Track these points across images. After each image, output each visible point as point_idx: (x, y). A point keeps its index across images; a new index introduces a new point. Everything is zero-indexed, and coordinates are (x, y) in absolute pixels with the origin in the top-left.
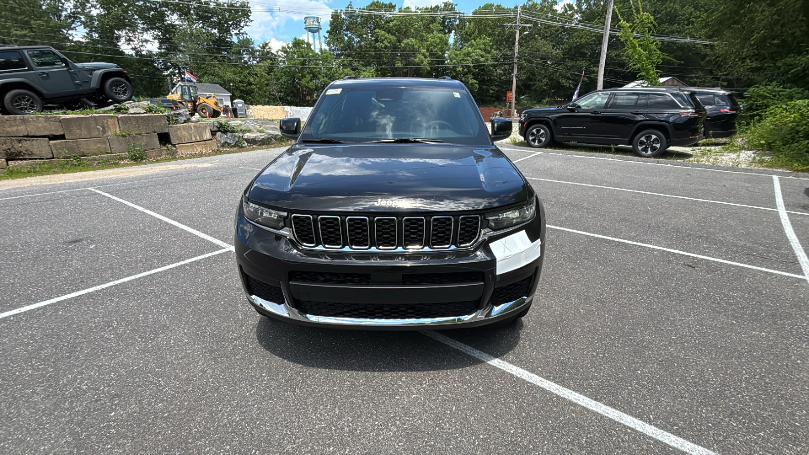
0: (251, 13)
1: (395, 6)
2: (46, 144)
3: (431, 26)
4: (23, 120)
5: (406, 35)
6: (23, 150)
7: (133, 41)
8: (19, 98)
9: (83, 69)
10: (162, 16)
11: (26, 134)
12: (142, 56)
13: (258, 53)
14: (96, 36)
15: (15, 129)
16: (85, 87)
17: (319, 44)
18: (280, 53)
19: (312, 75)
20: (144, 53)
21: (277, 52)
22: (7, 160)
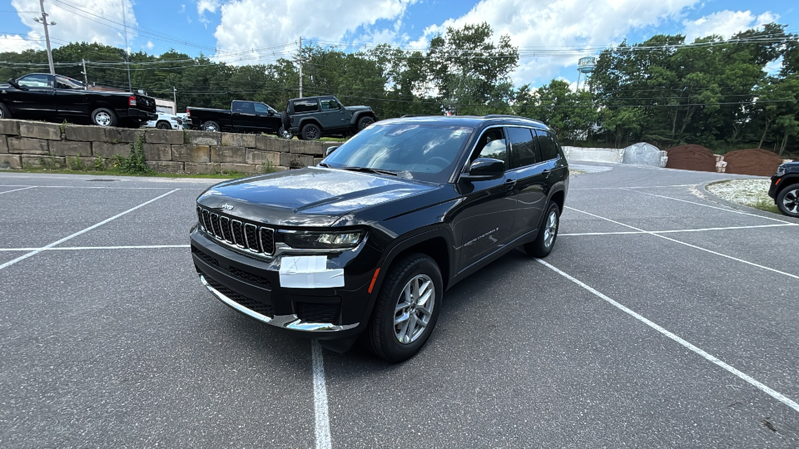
0: (518, 59)
1: (684, 38)
2: (311, 160)
3: (735, 56)
4: (304, 143)
5: (690, 69)
6: (299, 162)
7: (421, 89)
8: (310, 129)
9: (349, 111)
10: (445, 68)
11: (303, 152)
12: (425, 100)
13: (516, 95)
14: (399, 87)
15: (298, 148)
16: (347, 123)
17: (578, 85)
18: (537, 94)
19: (563, 115)
20: (426, 98)
21: (535, 93)
22: (291, 168)
